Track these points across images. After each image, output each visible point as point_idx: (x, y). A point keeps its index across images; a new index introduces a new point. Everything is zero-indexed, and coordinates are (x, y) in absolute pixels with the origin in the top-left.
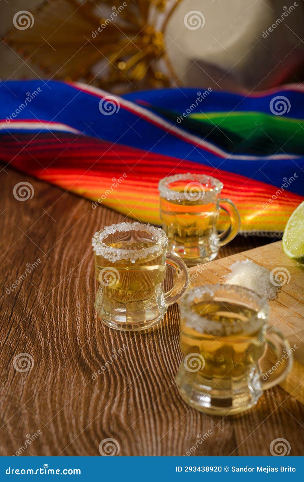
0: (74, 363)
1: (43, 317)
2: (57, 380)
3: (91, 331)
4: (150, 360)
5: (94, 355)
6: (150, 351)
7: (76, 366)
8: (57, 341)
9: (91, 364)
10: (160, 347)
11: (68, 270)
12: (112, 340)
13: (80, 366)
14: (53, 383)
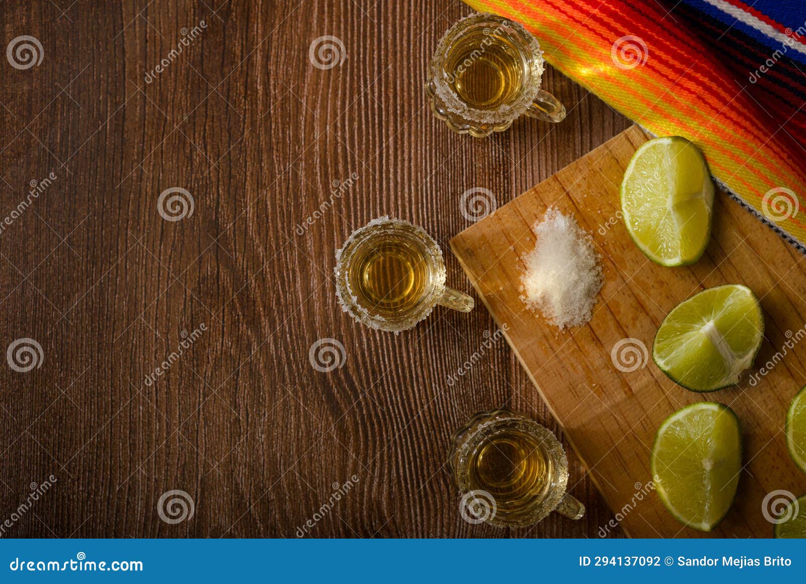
0: (319, 394)
1: (264, 279)
2: (302, 432)
3: (335, 317)
4: (416, 389)
5: (343, 377)
6: (415, 367)
7: (323, 401)
8: (292, 341)
9: (341, 396)
10: (428, 357)
11: (284, 132)
12: (365, 340)
13: (327, 402)
14: (298, 439)
